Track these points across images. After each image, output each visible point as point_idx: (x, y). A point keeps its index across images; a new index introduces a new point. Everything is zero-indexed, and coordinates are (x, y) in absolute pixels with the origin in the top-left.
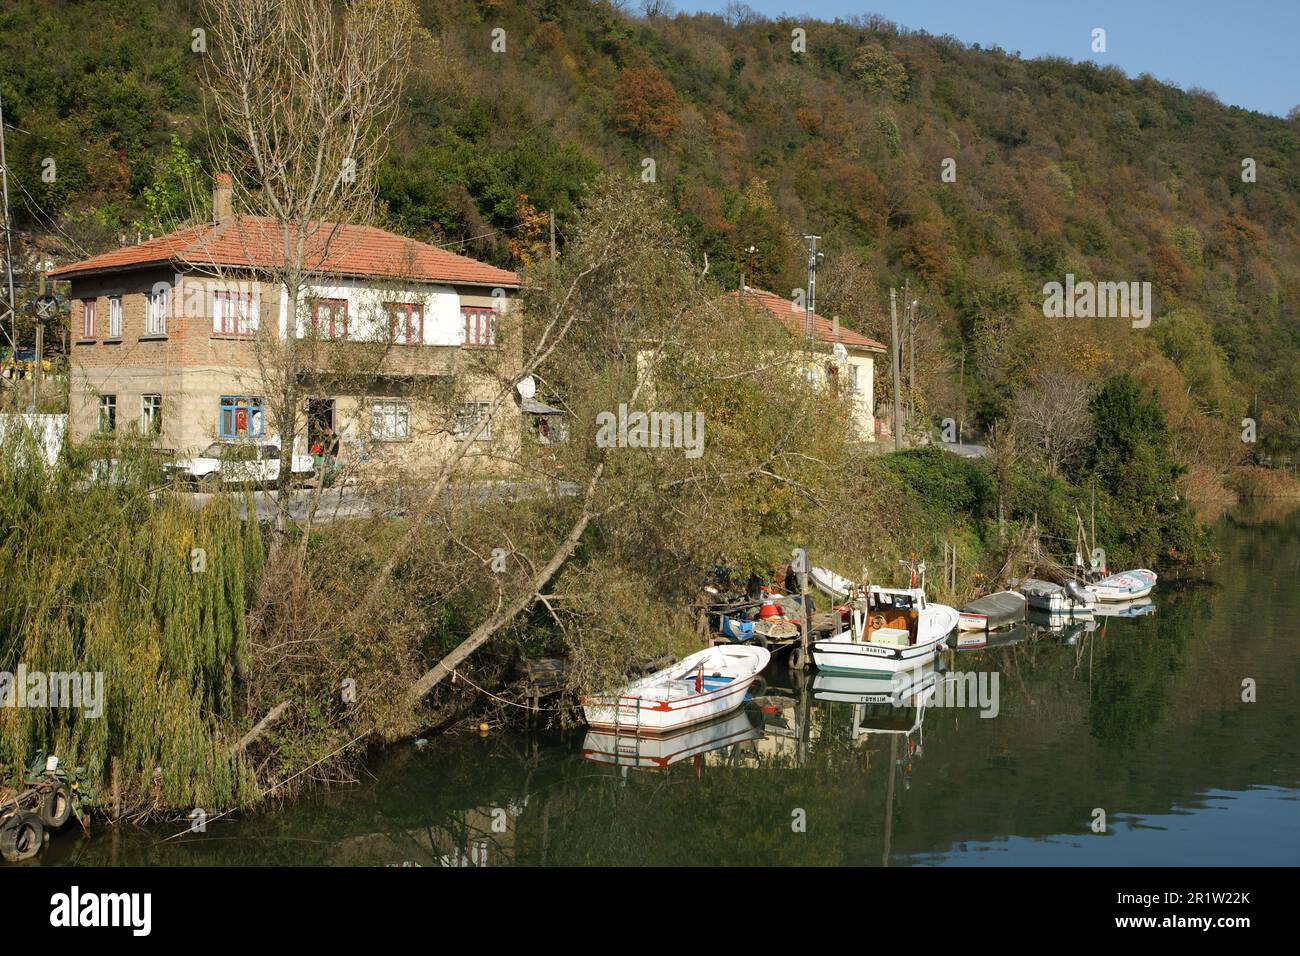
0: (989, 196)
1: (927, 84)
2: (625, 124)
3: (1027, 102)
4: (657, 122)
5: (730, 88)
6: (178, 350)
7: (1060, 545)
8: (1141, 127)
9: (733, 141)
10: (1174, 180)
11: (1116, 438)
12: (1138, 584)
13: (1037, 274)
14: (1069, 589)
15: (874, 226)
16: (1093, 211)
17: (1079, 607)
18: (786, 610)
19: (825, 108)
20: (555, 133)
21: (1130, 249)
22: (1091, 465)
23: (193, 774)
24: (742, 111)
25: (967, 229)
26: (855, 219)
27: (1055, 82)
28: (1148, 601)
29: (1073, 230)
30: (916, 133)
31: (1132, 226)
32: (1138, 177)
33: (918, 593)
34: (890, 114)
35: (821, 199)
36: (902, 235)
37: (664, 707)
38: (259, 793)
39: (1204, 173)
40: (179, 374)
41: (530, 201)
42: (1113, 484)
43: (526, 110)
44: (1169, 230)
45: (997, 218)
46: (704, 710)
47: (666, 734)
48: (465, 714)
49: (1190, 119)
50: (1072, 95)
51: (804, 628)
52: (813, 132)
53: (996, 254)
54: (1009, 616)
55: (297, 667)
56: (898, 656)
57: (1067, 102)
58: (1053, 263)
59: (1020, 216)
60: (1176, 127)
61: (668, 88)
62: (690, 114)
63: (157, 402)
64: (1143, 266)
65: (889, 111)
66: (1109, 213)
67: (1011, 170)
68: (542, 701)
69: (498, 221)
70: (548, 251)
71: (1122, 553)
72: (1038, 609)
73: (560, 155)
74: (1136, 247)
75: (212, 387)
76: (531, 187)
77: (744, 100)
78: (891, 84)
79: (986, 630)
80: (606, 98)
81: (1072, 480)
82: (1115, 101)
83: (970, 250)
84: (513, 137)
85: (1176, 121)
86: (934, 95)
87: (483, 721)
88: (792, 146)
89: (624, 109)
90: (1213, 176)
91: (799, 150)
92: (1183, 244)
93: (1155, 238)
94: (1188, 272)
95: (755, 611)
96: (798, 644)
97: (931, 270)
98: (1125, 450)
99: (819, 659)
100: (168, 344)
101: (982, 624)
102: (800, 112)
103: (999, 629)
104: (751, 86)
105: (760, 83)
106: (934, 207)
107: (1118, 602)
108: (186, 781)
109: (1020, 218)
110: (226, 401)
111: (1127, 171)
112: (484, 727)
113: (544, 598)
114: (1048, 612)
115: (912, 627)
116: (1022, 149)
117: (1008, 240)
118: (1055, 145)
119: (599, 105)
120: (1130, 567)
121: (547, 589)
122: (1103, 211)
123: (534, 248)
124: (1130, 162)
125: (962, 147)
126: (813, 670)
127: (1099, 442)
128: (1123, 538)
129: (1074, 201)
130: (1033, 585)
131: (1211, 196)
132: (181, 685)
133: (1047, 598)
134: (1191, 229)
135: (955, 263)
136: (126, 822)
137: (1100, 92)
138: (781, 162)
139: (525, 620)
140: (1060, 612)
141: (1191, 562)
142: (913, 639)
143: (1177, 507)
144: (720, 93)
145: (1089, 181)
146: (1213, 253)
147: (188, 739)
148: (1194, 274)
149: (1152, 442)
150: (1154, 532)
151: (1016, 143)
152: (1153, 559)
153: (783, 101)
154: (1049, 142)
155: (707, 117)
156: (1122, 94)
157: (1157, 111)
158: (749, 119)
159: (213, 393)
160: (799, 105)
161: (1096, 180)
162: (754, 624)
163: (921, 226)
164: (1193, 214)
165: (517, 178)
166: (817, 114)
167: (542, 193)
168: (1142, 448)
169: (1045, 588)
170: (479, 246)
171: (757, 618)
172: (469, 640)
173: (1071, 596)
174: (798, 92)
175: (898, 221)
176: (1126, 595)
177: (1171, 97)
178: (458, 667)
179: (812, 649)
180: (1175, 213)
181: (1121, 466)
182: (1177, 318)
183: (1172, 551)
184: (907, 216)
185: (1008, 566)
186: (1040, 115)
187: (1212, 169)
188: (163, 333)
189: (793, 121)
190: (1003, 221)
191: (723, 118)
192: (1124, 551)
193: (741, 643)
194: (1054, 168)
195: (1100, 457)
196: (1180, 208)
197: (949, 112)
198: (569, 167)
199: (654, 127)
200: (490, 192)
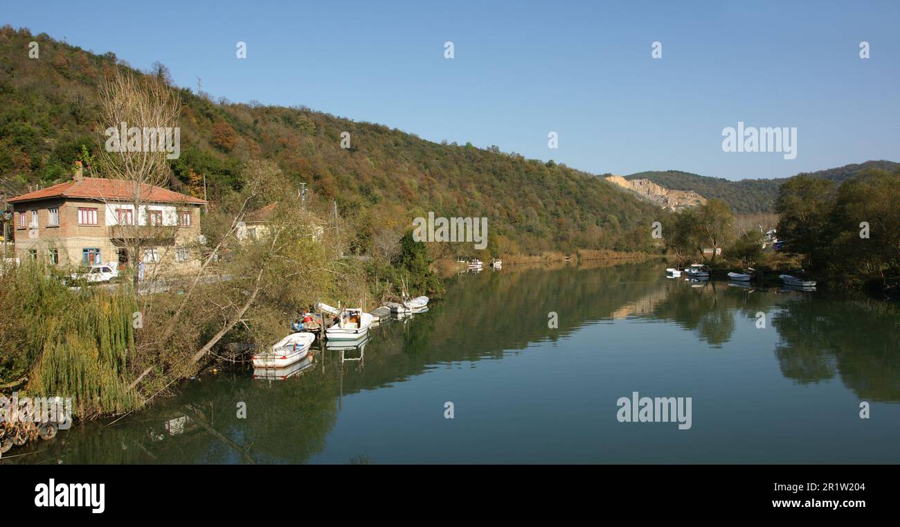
0: (347, 169)
1: (323, 130)
2: (216, 143)
3: (357, 137)
4: (228, 142)
5: (254, 130)
6: (64, 231)
7: (397, 290)
8: (396, 146)
9: (256, 149)
10: (407, 164)
11: (410, 252)
12: (423, 301)
13: (364, 196)
14: (403, 304)
15: (308, 179)
16: (382, 174)
17: (407, 311)
18: (314, 319)
19: (288, 138)
20: (200, 146)
21: (394, 187)
22: (402, 262)
23: (115, 399)
24: (259, 139)
25: (340, 180)
26: (301, 177)
27: (366, 130)
28: (426, 307)
29: (375, 181)
30: (320, 147)
31: (394, 179)
32: (395, 163)
33: (359, 309)
34: (310, 140)
35: (289, 170)
36: (318, 183)
37: (284, 358)
38: (143, 403)
39: (416, 162)
40: (66, 240)
41: (194, 171)
42: (409, 267)
43: (188, 137)
44: (406, 181)
45: (351, 177)
46: (297, 357)
47: (285, 367)
48: (207, 366)
49: (411, 144)
50: (372, 135)
51: (322, 325)
52: (284, 146)
53: (351, 189)
54: (386, 315)
55: (150, 353)
56: (357, 332)
57: (370, 137)
58: (370, 192)
59: (357, 175)
60: (406, 146)
61: (231, 130)
62: (240, 140)
63: (56, 251)
64: (399, 193)
65: (311, 139)
66: (387, 175)
67: (353, 160)
68: (236, 359)
69: (182, 179)
70: (202, 190)
71: (414, 291)
72: (394, 312)
73: (203, 154)
74: (396, 186)
75: (79, 245)
76: (194, 166)
77: (259, 134)
78: (310, 129)
79: (379, 321)
80: (209, 134)
81: (396, 267)
82: (386, 137)
83: (342, 188)
84: (185, 148)
85: (406, 144)
86: (325, 134)
87: (214, 368)
88: (277, 151)
89: (216, 138)
90: (420, 162)
91: (280, 152)
92: (412, 185)
93: (402, 183)
94: (414, 195)
95: (302, 320)
96: (320, 331)
97: (329, 195)
98: (413, 256)
99: (328, 336)
100: (60, 229)
101: (378, 319)
102: (279, 139)
103: (383, 320)
104: (261, 129)
105: (264, 128)
106: (328, 172)
107: (418, 308)
108: (112, 402)
109: (358, 177)
110: (85, 250)
111: (392, 160)
112: (215, 370)
113: (243, 321)
114: (397, 313)
115: (358, 321)
116: (357, 153)
117: (354, 184)
118: (367, 151)
119: (206, 136)
120: (417, 296)
121: (243, 317)
122: (385, 174)
123: (196, 189)
124: (392, 157)
125: (336, 152)
126: (326, 339)
127: (404, 253)
128: (415, 286)
129: (375, 171)
130: (391, 304)
131: (419, 169)
132: (107, 365)
133: (396, 309)
134: (414, 181)
135: (337, 192)
136: (87, 421)
137: (381, 134)
138: (273, 157)
139: (237, 329)
140: (401, 313)
141: (436, 293)
142: (359, 326)
143: (431, 275)
144: (250, 132)
145: (379, 164)
146: (421, 188)
147: (112, 386)
148: (416, 195)
149: (421, 253)
150: (425, 283)
151: (354, 151)
152: (424, 293)
153: (273, 135)
154: (366, 150)
155: (246, 141)
156: (389, 134)
157: (401, 141)
158: (261, 141)
159: (80, 248)
160: (279, 137)
161: (382, 163)
162: (303, 324)
163: (325, 180)
164: (414, 175)
165: (188, 163)
166: (285, 140)
167: (198, 168)
168: (419, 255)
169: (395, 305)
170: (176, 188)
171: (303, 322)
172: (214, 339)
173: (405, 307)
174: (278, 132)
175: (316, 178)
176: (421, 306)
177: (404, 136)
178: (211, 349)
179: (325, 332)
180: (409, 175)
181: (412, 261)
182: (416, 210)
183: (430, 290)
184: (319, 176)
185: (383, 298)
186: (361, 141)
187: (419, 161)
188: (57, 225)
189: (277, 142)
190: (352, 177)
191: (252, 141)
192: (416, 290)
193: (300, 332)
194: (368, 159)
195: (404, 258)
196: (409, 173)
197: (330, 139)
198: (206, 159)
199: (227, 144)
200: (178, 168)
